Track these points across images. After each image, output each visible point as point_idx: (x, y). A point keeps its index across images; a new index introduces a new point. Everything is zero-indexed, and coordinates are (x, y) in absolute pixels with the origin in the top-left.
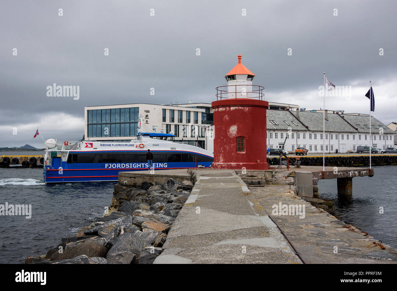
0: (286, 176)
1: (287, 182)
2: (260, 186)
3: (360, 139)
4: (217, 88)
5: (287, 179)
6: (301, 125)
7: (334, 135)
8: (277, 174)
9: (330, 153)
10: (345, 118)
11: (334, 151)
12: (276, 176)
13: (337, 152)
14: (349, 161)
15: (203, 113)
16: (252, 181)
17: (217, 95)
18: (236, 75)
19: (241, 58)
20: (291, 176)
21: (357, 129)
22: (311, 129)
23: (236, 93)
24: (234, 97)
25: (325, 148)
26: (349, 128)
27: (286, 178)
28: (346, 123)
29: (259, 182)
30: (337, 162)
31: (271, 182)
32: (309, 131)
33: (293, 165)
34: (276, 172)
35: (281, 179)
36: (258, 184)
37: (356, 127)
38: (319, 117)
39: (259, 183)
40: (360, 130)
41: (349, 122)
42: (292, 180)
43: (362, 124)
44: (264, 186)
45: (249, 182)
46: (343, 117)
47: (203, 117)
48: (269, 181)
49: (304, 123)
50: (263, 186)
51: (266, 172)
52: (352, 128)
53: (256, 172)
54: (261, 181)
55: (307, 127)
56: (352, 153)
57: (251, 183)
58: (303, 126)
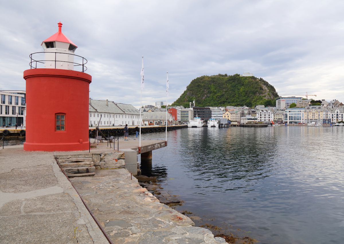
0: (117, 158)
1: (118, 165)
2: (89, 176)
3: (126, 117)
4: (31, 54)
5: (118, 162)
6: (92, 108)
7: (112, 115)
8: (107, 156)
9: (109, 126)
10: (117, 105)
11: (112, 125)
12: (105, 159)
13: (113, 125)
14: (122, 131)
15: (22, 98)
16: (78, 169)
17: (31, 62)
18: (56, 42)
19: (62, 26)
20: (122, 158)
21: (124, 112)
22: (98, 111)
23: (55, 61)
24: (53, 67)
25: (106, 123)
26: (120, 111)
27: (116, 160)
28: (118, 108)
29: (87, 169)
30: (116, 132)
31: (100, 166)
32: (97, 112)
33: (106, 139)
34: (105, 155)
35: (111, 162)
36: (85, 172)
37: (124, 111)
38: (103, 103)
39: (87, 171)
40: (126, 112)
41: (120, 108)
42: (123, 162)
43: (126, 109)
44: (95, 174)
45: (74, 170)
46: (117, 104)
47: (22, 100)
48: (98, 166)
49: (94, 107)
50: (93, 175)
51: (93, 155)
52: (121, 111)
53: (81, 156)
54: (90, 168)
55: (96, 110)
56: (122, 126)
57: (77, 172)
58: (94, 109)
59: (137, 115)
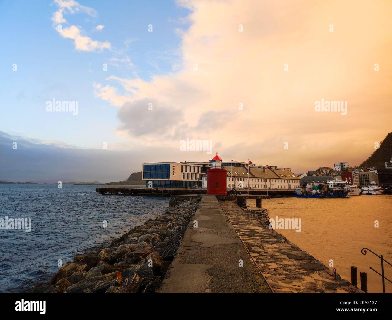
3: (282, 182)
7: (268, 180)
9: (265, 189)
13: (269, 189)
15: (201, 167)
18: (216, 160)
21: (280, 177)
25: (263, 187)
26: (276, 177)
32: (255, 178)
38: (260, 170)
43: (283, 175)
58: (252, 175)
59: (293, 179)
